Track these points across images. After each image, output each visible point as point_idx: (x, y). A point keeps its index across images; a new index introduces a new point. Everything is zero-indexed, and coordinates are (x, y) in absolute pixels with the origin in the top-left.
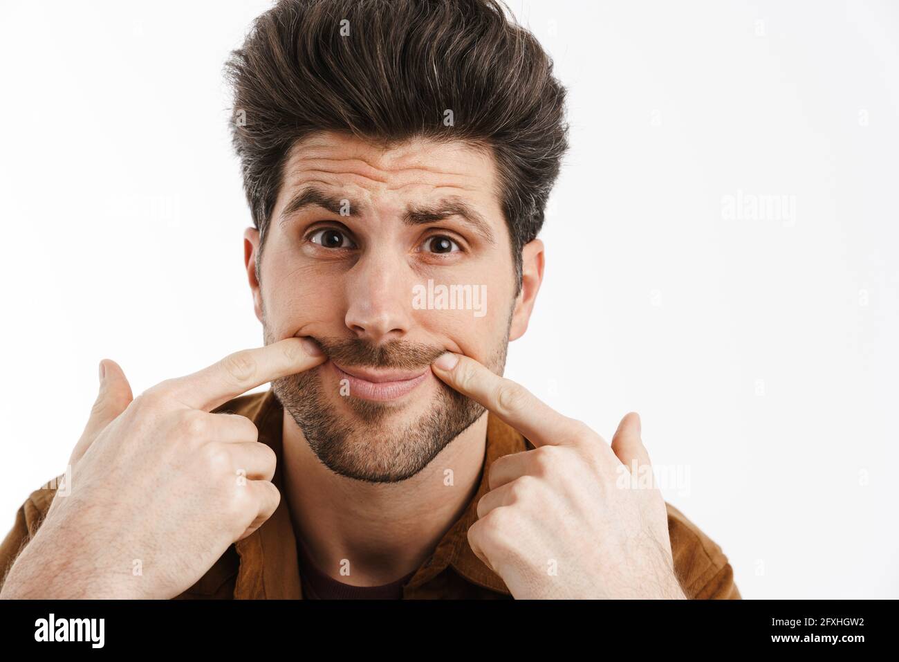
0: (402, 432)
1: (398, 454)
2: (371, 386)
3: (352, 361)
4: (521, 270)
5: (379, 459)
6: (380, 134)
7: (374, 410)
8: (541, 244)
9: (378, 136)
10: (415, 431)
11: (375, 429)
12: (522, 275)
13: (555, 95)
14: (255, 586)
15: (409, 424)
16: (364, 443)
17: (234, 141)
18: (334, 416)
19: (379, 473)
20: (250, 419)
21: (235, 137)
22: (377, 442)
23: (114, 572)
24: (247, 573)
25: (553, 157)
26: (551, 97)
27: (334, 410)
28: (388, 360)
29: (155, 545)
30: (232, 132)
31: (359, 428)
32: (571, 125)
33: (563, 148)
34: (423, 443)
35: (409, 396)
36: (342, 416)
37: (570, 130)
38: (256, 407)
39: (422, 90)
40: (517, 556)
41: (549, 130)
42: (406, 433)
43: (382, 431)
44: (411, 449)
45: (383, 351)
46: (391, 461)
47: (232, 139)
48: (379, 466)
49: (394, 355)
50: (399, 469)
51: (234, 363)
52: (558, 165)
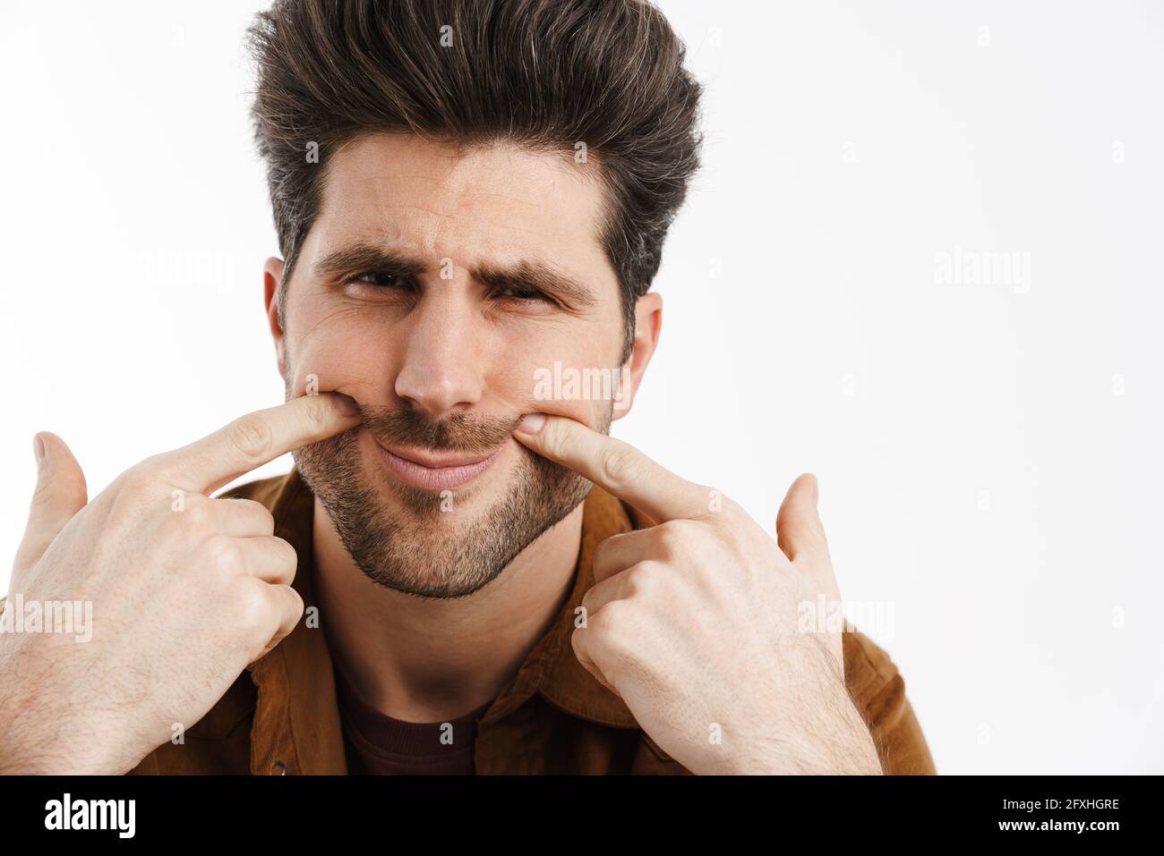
0: (467, 529)
1: (460, 558)
2: (425, 471)
3: (401, 439)
4: (633, 332)
5: (434, 565)
6: (451, 132)
7: (429, 501)
8: (657, 298)
9: (448, 136)
10: (484, 526)
11: (430, 526)
12: (633, 337)
13: (687, 94)
14: (279, 725)
15: (476, 517)
16: (415, 544)
17: (257, 136)
18: (376, 505)
19: (434, 584)
20: (268, 508)
21: (258, 131)
22: (432, 543)
23: (96, 708)
24: (268, 709)
25: (678, 177)
26: (681, 96)
27: (376, 495)
28: (447, 441)
29: (149, 672)
30: (255, 124)
31: (409, 523)
32: (705, 135)
33: (694, 166)
34: (492, 540)
35: (476, 483)
36: (387, 506)
37: (704, 142)
38: (275, 491)
39: (513, 76)
40: (637, 663)
41: (676, 140)
42: (472, 530)
43: (439, 529)
44: (477, 550)
45: (442, 429)
46: (449, 567)
47: (254, 134)
48: (435, 573)
49: (456, 433)
50: (459, 578)
51: (242, 432)
52: (684, 188)
